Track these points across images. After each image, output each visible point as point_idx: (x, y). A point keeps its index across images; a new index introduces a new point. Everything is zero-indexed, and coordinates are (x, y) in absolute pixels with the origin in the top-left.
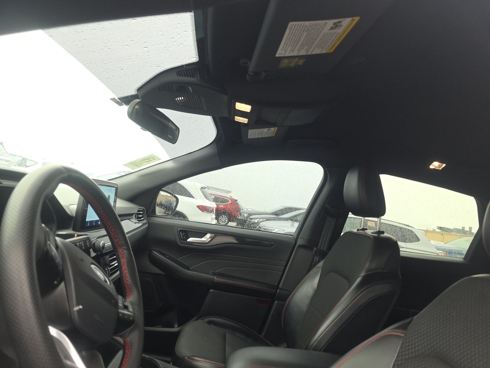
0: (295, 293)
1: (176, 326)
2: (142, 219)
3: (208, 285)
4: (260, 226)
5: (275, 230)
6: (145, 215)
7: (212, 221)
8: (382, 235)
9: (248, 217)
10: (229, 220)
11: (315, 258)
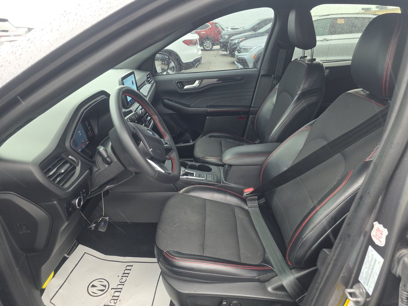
0: (261, 109)
1: (191, 141)
2: (151, 80)
3: (204, 115)
4: (240, 47)
5: (253, 48)
6: (151, 76)
7: (198, 52)
8: (314, 62)
9: (229, 38)
10: (213, 45)
11: (274, 82)
